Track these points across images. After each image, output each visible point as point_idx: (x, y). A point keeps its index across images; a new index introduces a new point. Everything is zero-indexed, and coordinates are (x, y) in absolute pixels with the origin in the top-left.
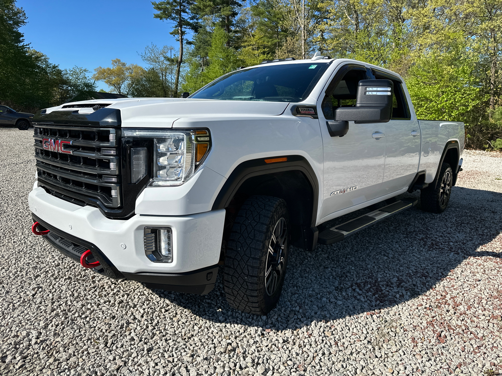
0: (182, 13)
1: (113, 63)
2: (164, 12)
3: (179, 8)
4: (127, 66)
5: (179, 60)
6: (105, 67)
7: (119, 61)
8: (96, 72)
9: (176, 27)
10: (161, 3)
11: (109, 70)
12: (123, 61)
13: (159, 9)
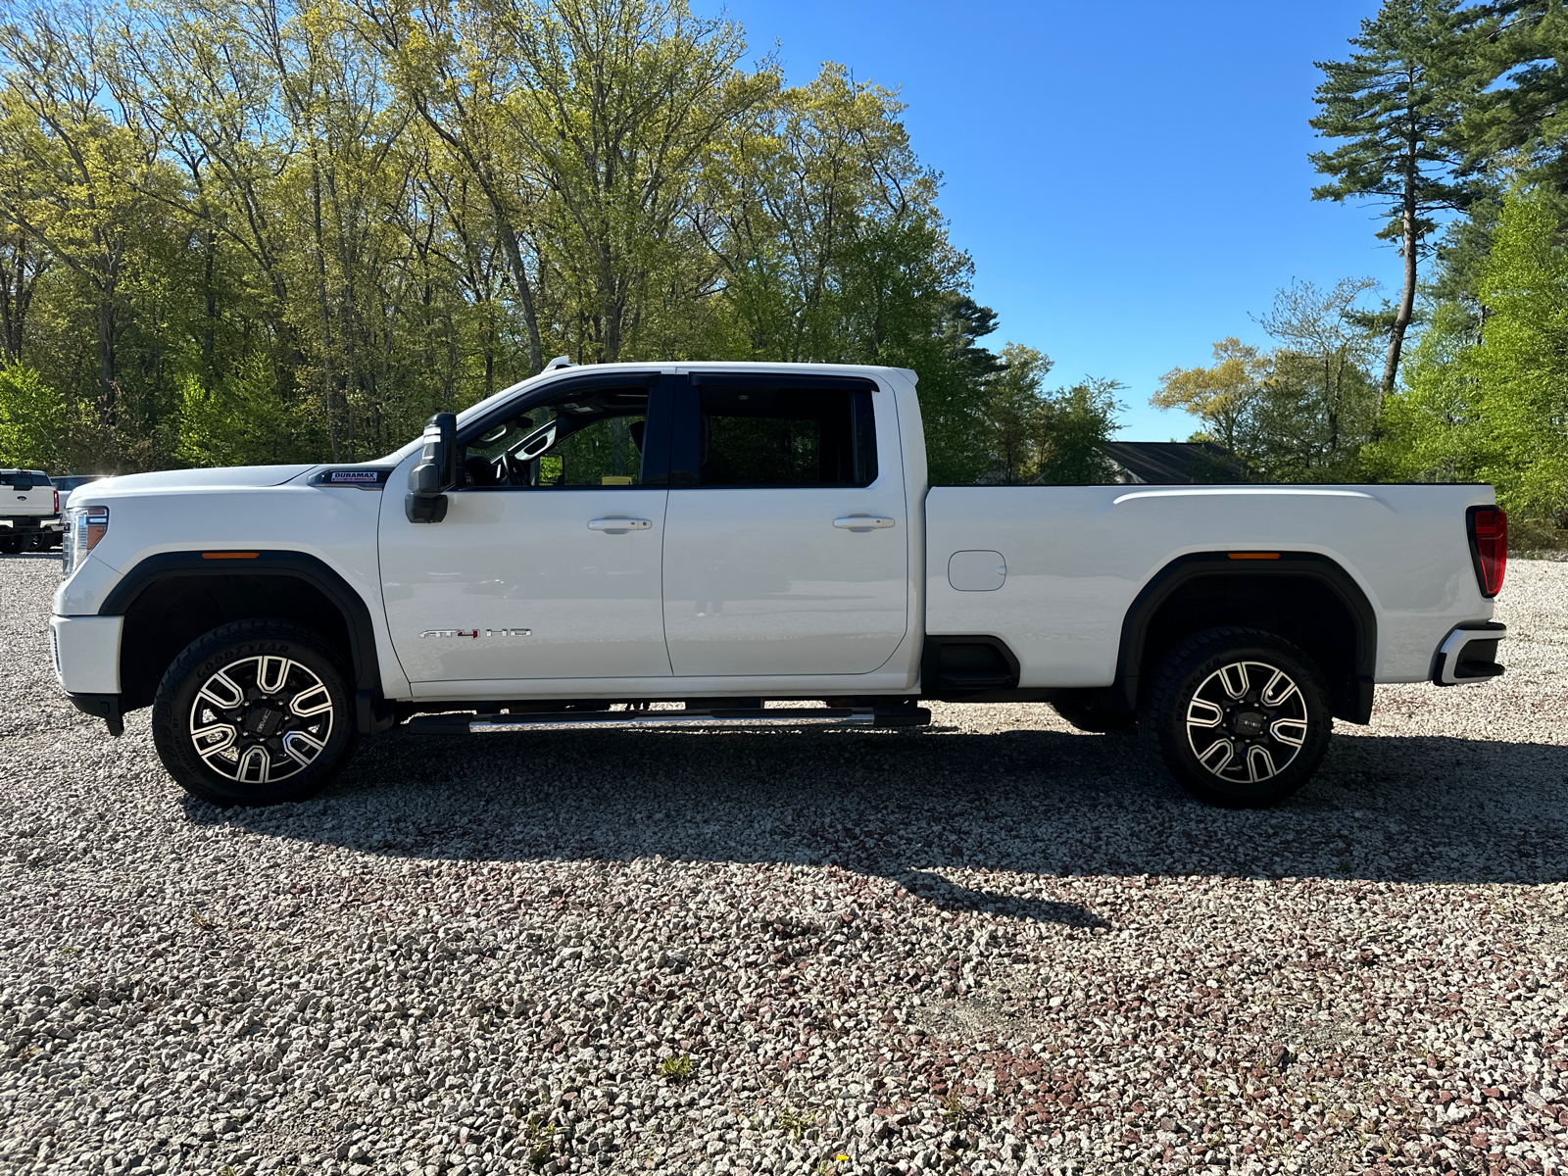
0: (1421, 164)
1: (1216, 353)
2: (1352, 173)
3: (1406, 151)
4: (1260, 355)
5: (1400, 316)
6: (1189, 367)
7: (1235, 343)
8: (1165, 385)
9: (1396, 211)
10: (1345, 149)
11: (1200, 373)
12: (1246, 342)
13: (1333, 170)
